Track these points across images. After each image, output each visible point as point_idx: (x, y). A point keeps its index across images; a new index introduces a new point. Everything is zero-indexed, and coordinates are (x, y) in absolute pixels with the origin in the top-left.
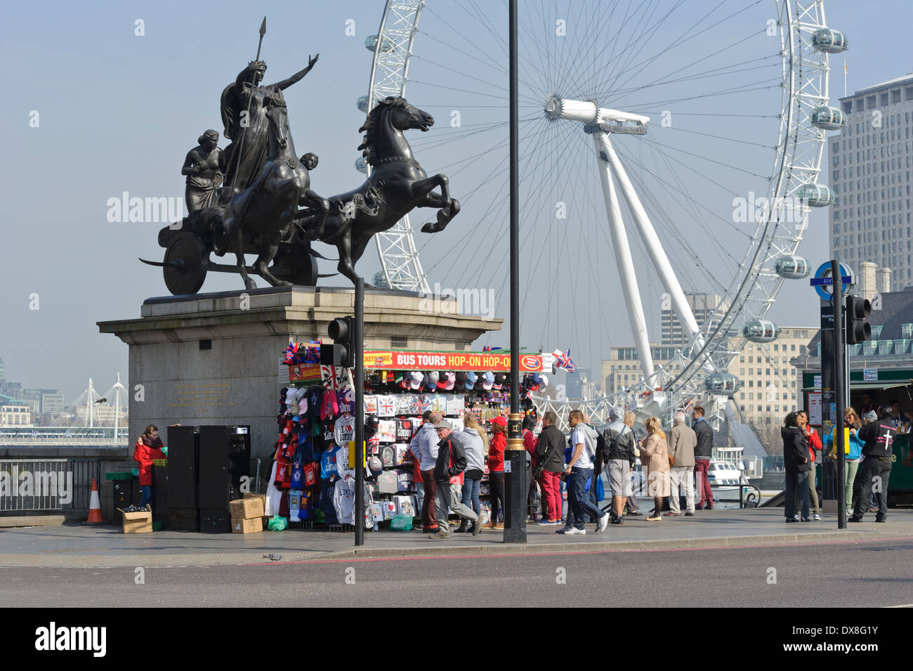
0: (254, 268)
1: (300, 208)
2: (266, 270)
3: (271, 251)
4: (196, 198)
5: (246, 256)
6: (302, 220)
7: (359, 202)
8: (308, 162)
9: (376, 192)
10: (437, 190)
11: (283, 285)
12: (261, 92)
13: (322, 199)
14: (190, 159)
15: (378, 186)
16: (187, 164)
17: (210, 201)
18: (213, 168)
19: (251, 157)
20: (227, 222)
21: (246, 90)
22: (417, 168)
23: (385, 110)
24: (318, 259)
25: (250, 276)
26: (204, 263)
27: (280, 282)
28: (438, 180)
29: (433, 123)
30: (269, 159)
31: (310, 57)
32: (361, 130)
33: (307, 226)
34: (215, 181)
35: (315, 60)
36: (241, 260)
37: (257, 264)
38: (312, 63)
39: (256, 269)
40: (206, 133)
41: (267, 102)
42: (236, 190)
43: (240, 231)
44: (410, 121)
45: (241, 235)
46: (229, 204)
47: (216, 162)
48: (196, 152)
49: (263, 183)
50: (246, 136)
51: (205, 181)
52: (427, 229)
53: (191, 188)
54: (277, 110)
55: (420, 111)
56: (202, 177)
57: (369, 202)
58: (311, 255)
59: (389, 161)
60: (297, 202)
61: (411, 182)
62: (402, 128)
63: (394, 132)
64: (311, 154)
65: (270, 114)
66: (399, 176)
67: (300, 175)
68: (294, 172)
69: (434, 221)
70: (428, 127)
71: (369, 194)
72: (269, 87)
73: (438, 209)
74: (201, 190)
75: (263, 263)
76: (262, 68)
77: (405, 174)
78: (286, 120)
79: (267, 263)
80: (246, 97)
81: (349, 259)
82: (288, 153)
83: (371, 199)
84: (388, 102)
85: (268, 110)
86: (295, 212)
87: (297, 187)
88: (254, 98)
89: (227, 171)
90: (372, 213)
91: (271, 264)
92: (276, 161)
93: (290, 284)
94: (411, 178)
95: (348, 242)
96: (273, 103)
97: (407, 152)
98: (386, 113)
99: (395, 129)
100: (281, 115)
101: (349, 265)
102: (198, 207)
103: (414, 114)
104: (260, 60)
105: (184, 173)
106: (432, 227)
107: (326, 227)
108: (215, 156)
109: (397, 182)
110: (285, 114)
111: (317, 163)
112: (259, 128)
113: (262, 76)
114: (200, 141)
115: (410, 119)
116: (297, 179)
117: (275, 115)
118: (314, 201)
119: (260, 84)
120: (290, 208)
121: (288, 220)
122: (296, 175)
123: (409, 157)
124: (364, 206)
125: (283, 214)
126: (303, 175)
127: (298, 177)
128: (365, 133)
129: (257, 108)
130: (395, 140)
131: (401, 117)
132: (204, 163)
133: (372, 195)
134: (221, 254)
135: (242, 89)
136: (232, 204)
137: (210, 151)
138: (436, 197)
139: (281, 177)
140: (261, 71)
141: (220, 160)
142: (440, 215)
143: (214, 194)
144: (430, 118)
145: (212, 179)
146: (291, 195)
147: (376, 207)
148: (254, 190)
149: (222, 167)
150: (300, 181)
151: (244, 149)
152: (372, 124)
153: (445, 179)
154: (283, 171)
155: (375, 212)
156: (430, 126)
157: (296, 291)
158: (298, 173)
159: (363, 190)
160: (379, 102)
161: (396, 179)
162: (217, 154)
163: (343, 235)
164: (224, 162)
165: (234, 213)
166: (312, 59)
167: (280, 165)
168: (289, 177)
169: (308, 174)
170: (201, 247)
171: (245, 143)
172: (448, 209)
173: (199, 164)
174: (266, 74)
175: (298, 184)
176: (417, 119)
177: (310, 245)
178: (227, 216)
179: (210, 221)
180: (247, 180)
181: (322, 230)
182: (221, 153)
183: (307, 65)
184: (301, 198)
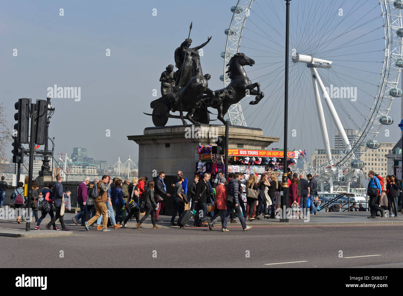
0: (186, 117)
1: (204, 95)
2: (190, 118)
3: (193, 111)
4: (165, 90)
5: (183, 112)
6: (204, 99)
7: (226, 93)
8: (207, 77)
9: (232, 89)
10: (256, 89)
11: (197, 123)
12: (190, 51)
13: (213, 91)
14: (163, 75)
15: (233, 87)
16: (162, 77)
17: (170, 91)
18: (171, 79)
19: (185, 75)
20: (176, 100)
21: (184, 50)
22: (248, 80)
23: (236, 58)
24: (210, 114)
25: (185, 120)
26: (168, 114)
27: (196, 122)
28: (256, 85)
29: (255, 63)
30: (193, 76)
32: (227, 65)
33: (206, 101)
34: (172, 84)
35: (210, 39)
36: (181, 114)
37: (187, 115)
38: (209, 40)
39: (187, 117)
40: (169, 66)
41: (192, 54)
42: (180, 87)
43: (181, 103)
44: (246, 62)
45: (181, 105)
46: (177, 93)
47: (172, 77)
48: (165, 73)
49: (191, 84)
50: (184, 67)
51: (168, 84)
52: (251, 103)
53: (163, 86)
54: (196, 57)
55: (250, 58)
56: (167, 82)
57: (230, 93)
58: (207, 113)
59: (237, 77)
60: (203, 92)
61: (246, 85)
62: (243, 65)
63: (240, 66)
64: (208, 75)
65: (193, 59)
66: (241, 83)
67: (204, 82)
68: (202, 81)
69: (254, 100)
71: (230, 90)
72: (193, 49)
73: (256, 96)
74: (166, 87)
75: (189, 115)
76: (190, 41)
77: (244, 83)
78: (199, 61)
79: (191, 115)
80: (184, 53)
81: (222, 114)
82: (200, 74)
83: (231, 91)
84: (238, 55)
85: (193, 57)
86: (202, 96)
87: (203, 87)
88: (187, 53)
90: (231, 97)
91: (192, 115)
92: (195, 77)
93: (200, 123)
95: (221, 108)
96: (195, 55)
97: (244, 74)
98: (237, 59)
99: (240, 65)
100: (197, 60)
101: (222, 116)
102: (165, 94)
103: (247, 60)
104: (190, 38)
105: (160, 81)
106: (253, 102)
107: (213, 102)
108: (172, 74)
110: (199, 59)
111: (210, 77)
112: (189, 64)
113: (190, 44)
114: (167, 69)
115: (246, 61)
116: (203, 84)
117: (195, 59)
118: (209, 92)
119: (189, 47)
120: (201, 94)
121: (200, 99)
122: (203, 82)
123: (245, 76)
124: (228, 94)
125: (197, 97)
126: (205, 82)
127: (204, 83)
128: (229, 66)
129: (188, 57)
130: (240, 69)
131: (242, 61)
132: (168, 77)
133: (231, 90)
134: (174, 111)
135: (183, 49)
136: (179, 93)
137: (170, 73)
138: (255, 91)
139: (197, 83)
140: (190, 42)
141: (174, 76)
142: (256, 98)
143: (172, 89)
144: (253, 61)
145: (171, 83)
146: (201, 90)
147: (232, 95)
148: (187, 88)
149: (175, 79)
150: (204, 84)
151: (183, 72)
152: (231, 63)
153: (259, 84)
154: (198, 81)
155: (232, 96)
156: (253, 64)
157: (202, 126)
158: (203, 81)
159: (228, 88)
160: (234, 55)
161: (240, 84)
162: (173, 74)
163: (219, 105)
164: (175, 77)
165: (179, 96)
166: (209, 38)
167: (197, 79)
168: (200, 83)
169: (207, 82)
170: (166, 108)
171: (183, 69)
172: (260, 96)
173: (166, 78)
174: (192, 44)
175: (204, 86)
176: (248, 61)
177: (207, 108)
178: (176, 97)
179: (170, 99)
180: (184, 83)
181: (212, 103)
182: (174, 73)
183: (207, 40)
184: (205, 91)
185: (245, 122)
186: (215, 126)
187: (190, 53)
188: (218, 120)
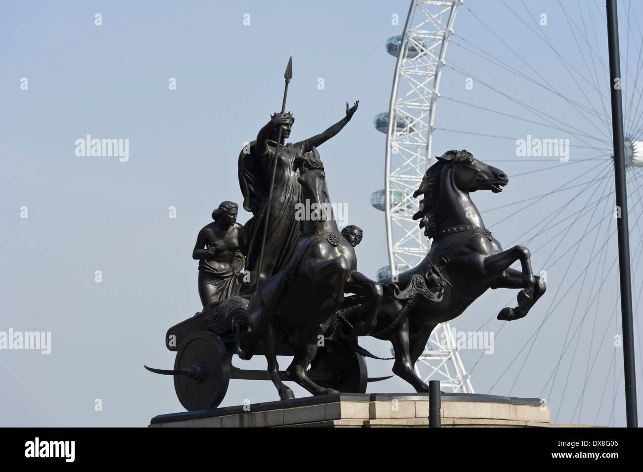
0: (288, 373)
1: (346, 295)
2: (304, 375)
3: (309, 351)
4: (212, 288)
5: (279, 359)
6: (345, 310)
7: (419, 285)
8: (352, 236)
9: (439, 271)
10: (517, 266)
11: (326, 393)
12: (288, 152)
13: (373, 283)
14: (204, 238)
15: (441, 263)
16: (199, 245)
17: (230, 290)
18: (232, 248)
19: (279, 233)
20: (254, 317)
21: (270, 150)
22: (490, 239)
23: (445, 168)
24: (367, 359)
25: (285, 383)
26: (225, 369)
27: (322, 389)
28: (517, 253)
29: (507, 181)
30: (303, 236)
31: (347, 105)
32: (416, 194)
33: (353, 317)
34: (235, 265)
35: (354, 109)
36: (272, 363)
37: (292, 367)
38: (350, 113)
39: (292, 374)
40: (223, 205)
41: (299, 164)
42: (262, 276)
43: (271, 327)
44: (478, 181)
45: (271, 332)
46: (256, 293)
47: (235, 241)
48: (210, 230)
49: (300, 262)
50: (272, 208)
51: (223, 266)
52: (505, 315)
53: (205, 276)
54: (313, 173)
55: (490, 167)
56: (219, 261)
57: (431, 284)
58: (358, 354)
59: (453, 232)
60: (342, 289)
61: (482, 258)
62: (467, 190)
63: (458, 195)
64: (352, 228)
65: (303, 179)
66: (466, 250)
67: (345, 253)
68: (336, 249)
69: (514, 304)
70: (501, 187)
71: (430, 274)
72: (298, 145)
73: (519, 290)
74: (216, 277)
75: (299, 367)
76: (288, 121)
77: (478, 250)
78: (324, 185)
79: (305, 367)
80: (270, 159)
81: (408, 358)
82: (328, 228)
83: (433, 280)
84: (449, 158)
85: (302, 173)
86: (341, 300)
87: (342, 269)
88: (280, 160)
89: (250, 252)
90: (436, 298)
91: (309, 367)
92: (313, 238)
93: (336, 392)
94: (483, 252)
95: (405, 336)
96: (308, 165)
97: (476, 220)
98: (446, 171)
99: (459, 192)
100: (317, 180)
101: (408, 365)
102: (215, 299)
103: (482, 171)
104: (286, 111)
105: (195, 256)
106: (512, 312)
107: (379, 319)
108: (233, 232)
109: (465, 258)
110: (323, 177)
111: (361, 237)
112: (288, 196)
113: (289, 131)
114: (214, 216)
115: (477, 178)
116: (342, 259)
117: (310, 180)
118: (362, 285)
119: (286, 141)
120: (334, 295)
121: (332, 310)
122: (339, 254)
123: (478, 225)
124: (425, 289)
125: (325, 304)
126: (347, 253)
127: (342, 256)
128: (422, 197)
129: (284, 172)
131: (465, 176)
132: (220, 243)
133: (434, 275)
134: (246, 356)
135: (264, 149)
136: (259, 294)
137: (228, 228)
138: (514, 274)
139: (319, 256)
140: (287, 125)
141: (240, 239)
142: (521, 297)
143: (234, 282)
144: (503, 175)
145: (231, 262)
146: (334, 279)
147: (440, 290)
148: (287, 275)
149: (243, 247)
150: (345, 260)
151: (270, 223)
152: (430, 186)
153: (526, 251)
154: (323, 249)
155: (439, 297)
156: (503, 185)
157: (346, 400)
158: (341, 251)
159: (422, 269)
160: (437, 158)
161: (464, 254)
162: (236, 231)
163: (399, 328)
164: (246, 242)
165: (262, 304)
166: (350, 107)
167: (318, 243)
168: (331, 257)
169: (353, 252)
170: (221, 349)
171: (271, 214)
172: (532, 289)
173: (215, 245)
174: (293, 129)
175: (343, 265)
176: (487, 178)
177: (356, 341)
178: (252, 307)
179: (231, 315)
180: (274, 262)
181: (374, 322)
182: (241, 229)
183: (345, 115)
184: (347, 283)
185: (468, 381)
186: (389, 397)
187: (290, 160)
188: (397, 378)
